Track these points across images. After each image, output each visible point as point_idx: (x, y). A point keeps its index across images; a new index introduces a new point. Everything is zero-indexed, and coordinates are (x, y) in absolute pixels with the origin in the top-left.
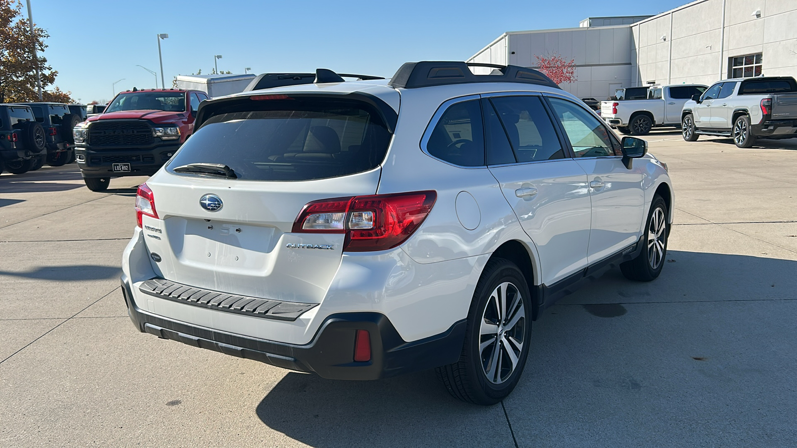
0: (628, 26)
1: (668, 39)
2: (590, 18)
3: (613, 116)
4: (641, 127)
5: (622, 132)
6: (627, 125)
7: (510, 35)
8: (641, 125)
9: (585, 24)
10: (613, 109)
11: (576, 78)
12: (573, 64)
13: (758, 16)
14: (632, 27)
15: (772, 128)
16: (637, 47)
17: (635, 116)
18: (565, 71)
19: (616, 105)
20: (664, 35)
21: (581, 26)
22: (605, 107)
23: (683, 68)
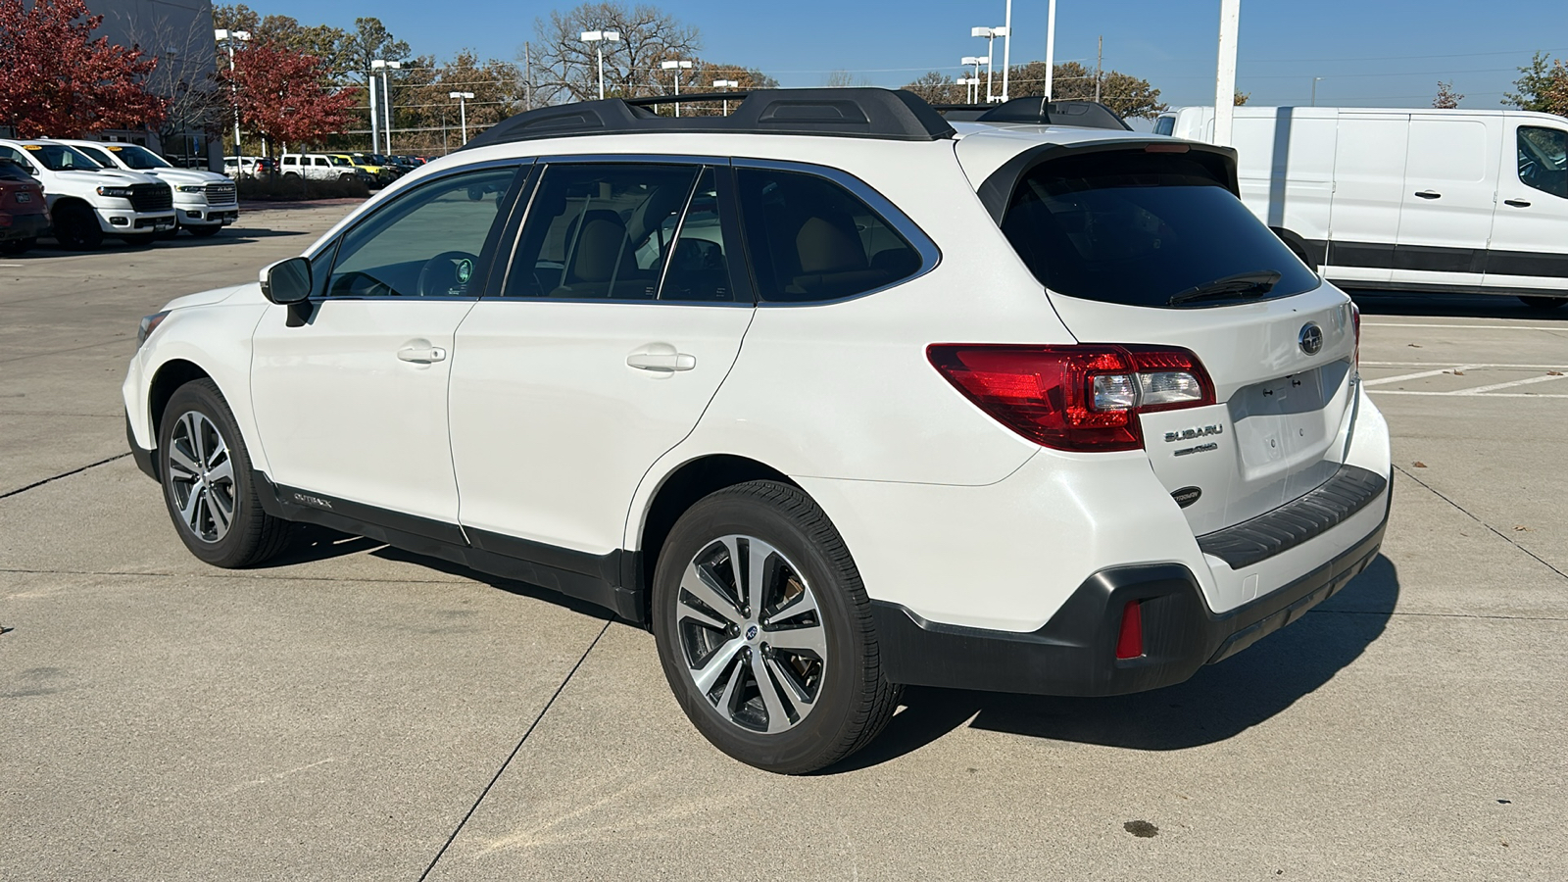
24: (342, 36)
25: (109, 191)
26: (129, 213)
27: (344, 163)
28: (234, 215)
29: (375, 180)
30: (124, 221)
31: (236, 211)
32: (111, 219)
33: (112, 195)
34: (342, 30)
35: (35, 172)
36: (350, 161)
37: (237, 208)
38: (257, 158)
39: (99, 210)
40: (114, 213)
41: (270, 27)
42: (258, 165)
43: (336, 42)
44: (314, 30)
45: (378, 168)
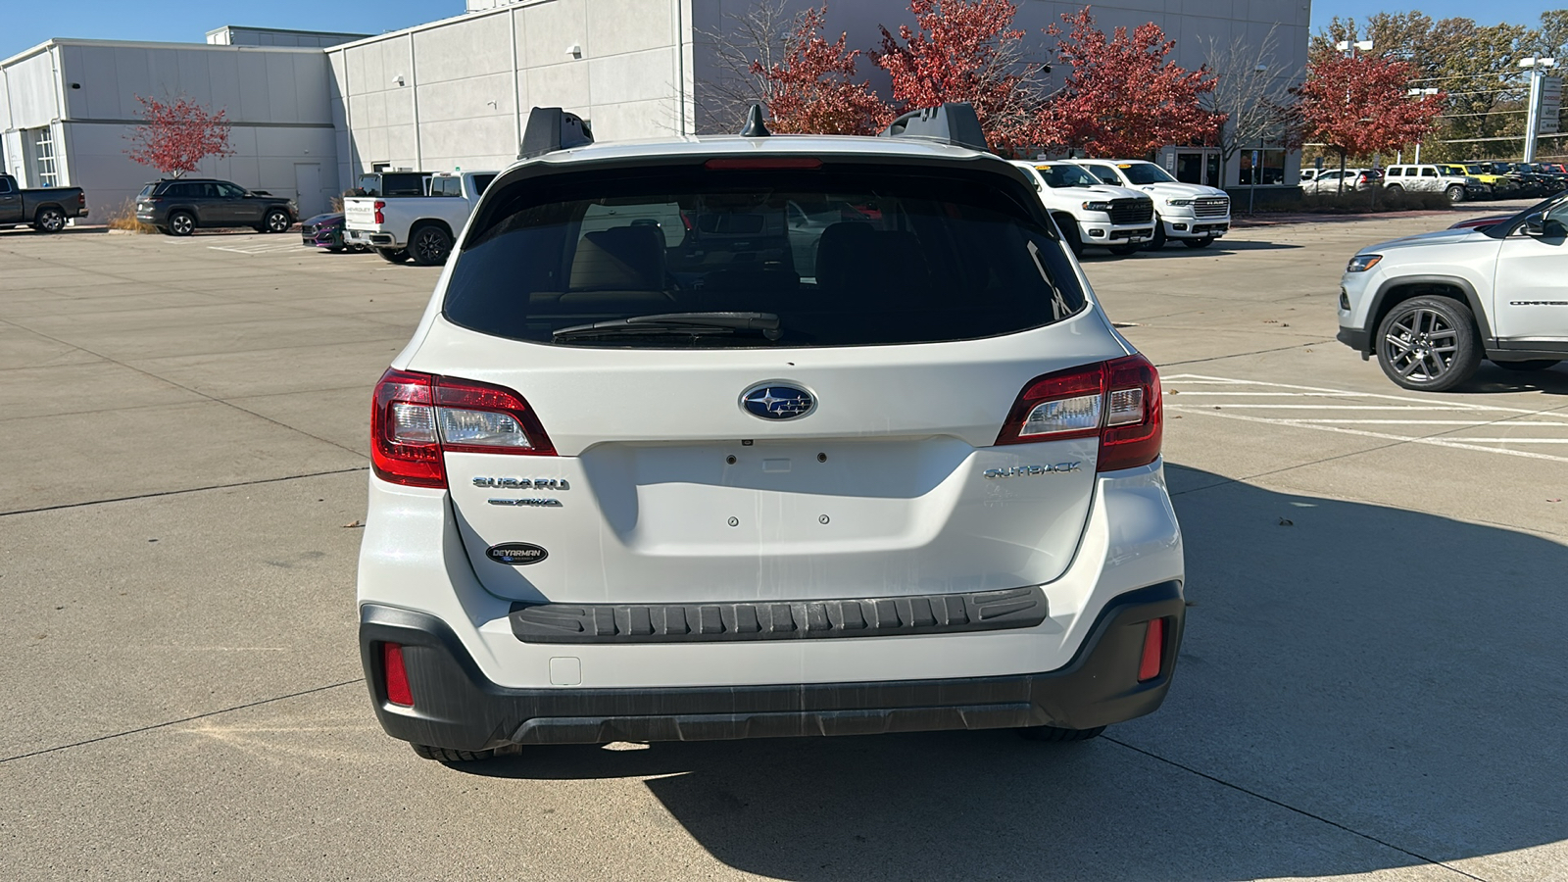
0: (320, 50)
1: (409, 81)
2: (229, 27)
3: (377, 228)
4: (428, 248)
5: (388, 260)
6: (405, 246)
7: (64, 46)
8: (431, 246)
9: (221, 38)
10: (376, 213)
11: (232, 148)
12: (224, 120)
13: (577, 55)
14: (328, 53)
15: (701, 253)
16: (343, 93)
17: (420, 228)
18: (208, 132)
19: (379, 205)
20: (401, 75)
21: (210, 40)
22: (356, 209)
23: (444, 141)
24: (1522, 34)
25: (1093, 206)
26: (1108, 227)
27: (1457, 172)
28: (1224, 227)
29: (1490, 191)
30: (1100, 233)
31: (1227, 224)
32: (1090, 231)
33: (1095, 210)
34: (1524, 27)
35: (1039, 189)
36: (1465, 170)
37: (1229, 221)
38: (1363, 170)
39: (1082, 224)
40: (1093, 226)
41: (1443, 31)
42: (1362, 177)
43: (1515, 41)
44: (1490, 30)
45: (1496, 177)
